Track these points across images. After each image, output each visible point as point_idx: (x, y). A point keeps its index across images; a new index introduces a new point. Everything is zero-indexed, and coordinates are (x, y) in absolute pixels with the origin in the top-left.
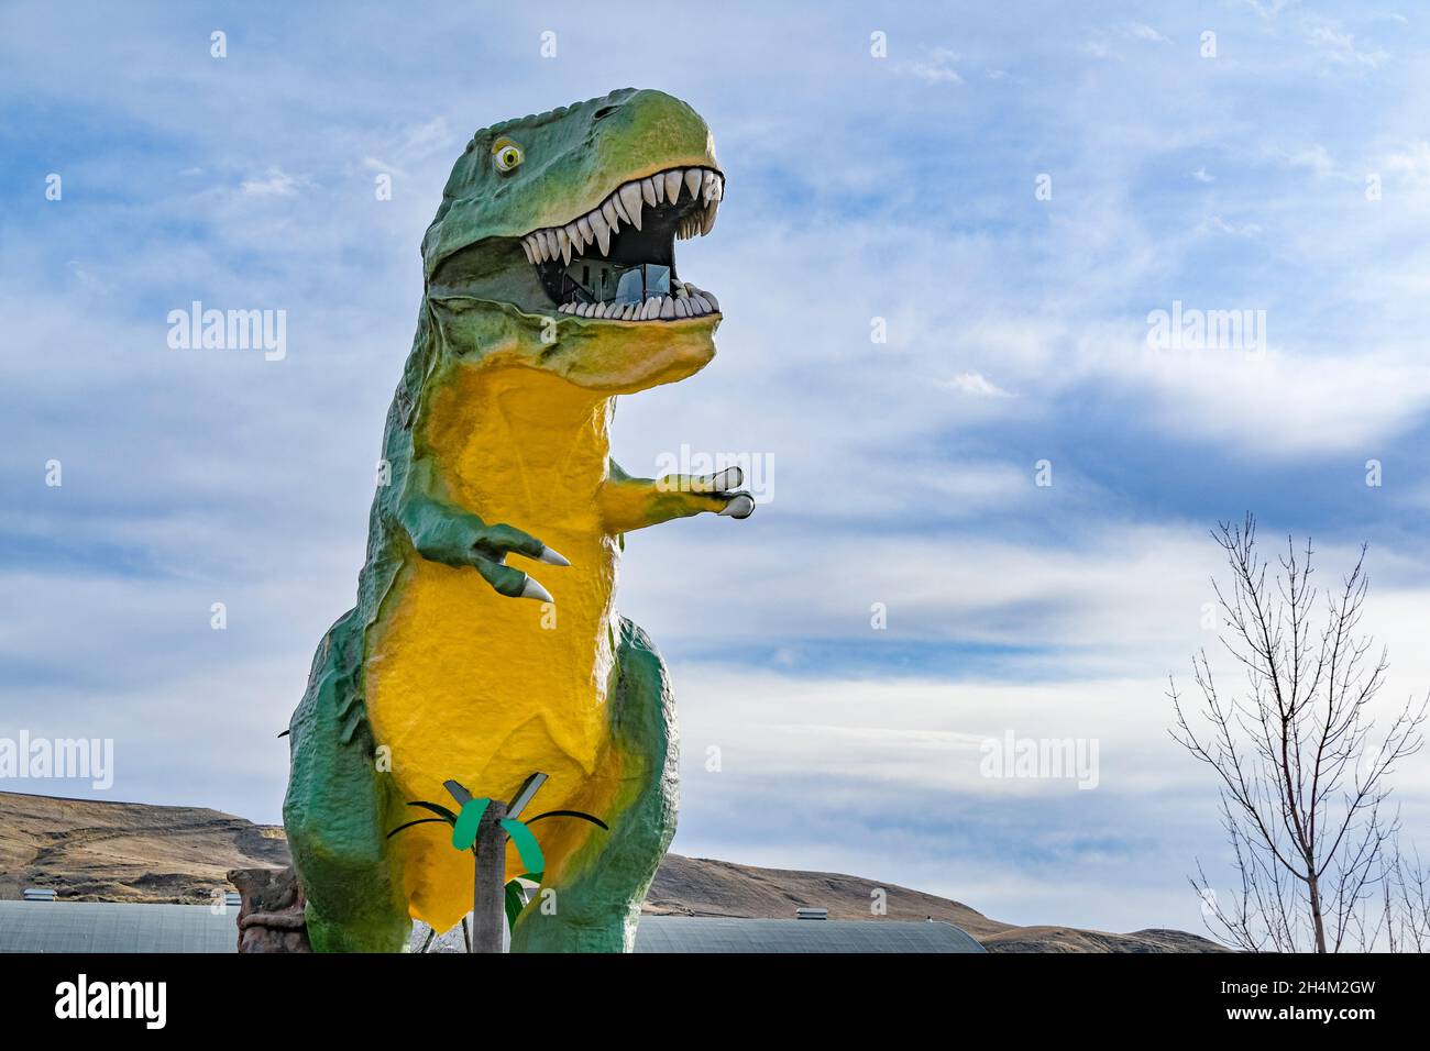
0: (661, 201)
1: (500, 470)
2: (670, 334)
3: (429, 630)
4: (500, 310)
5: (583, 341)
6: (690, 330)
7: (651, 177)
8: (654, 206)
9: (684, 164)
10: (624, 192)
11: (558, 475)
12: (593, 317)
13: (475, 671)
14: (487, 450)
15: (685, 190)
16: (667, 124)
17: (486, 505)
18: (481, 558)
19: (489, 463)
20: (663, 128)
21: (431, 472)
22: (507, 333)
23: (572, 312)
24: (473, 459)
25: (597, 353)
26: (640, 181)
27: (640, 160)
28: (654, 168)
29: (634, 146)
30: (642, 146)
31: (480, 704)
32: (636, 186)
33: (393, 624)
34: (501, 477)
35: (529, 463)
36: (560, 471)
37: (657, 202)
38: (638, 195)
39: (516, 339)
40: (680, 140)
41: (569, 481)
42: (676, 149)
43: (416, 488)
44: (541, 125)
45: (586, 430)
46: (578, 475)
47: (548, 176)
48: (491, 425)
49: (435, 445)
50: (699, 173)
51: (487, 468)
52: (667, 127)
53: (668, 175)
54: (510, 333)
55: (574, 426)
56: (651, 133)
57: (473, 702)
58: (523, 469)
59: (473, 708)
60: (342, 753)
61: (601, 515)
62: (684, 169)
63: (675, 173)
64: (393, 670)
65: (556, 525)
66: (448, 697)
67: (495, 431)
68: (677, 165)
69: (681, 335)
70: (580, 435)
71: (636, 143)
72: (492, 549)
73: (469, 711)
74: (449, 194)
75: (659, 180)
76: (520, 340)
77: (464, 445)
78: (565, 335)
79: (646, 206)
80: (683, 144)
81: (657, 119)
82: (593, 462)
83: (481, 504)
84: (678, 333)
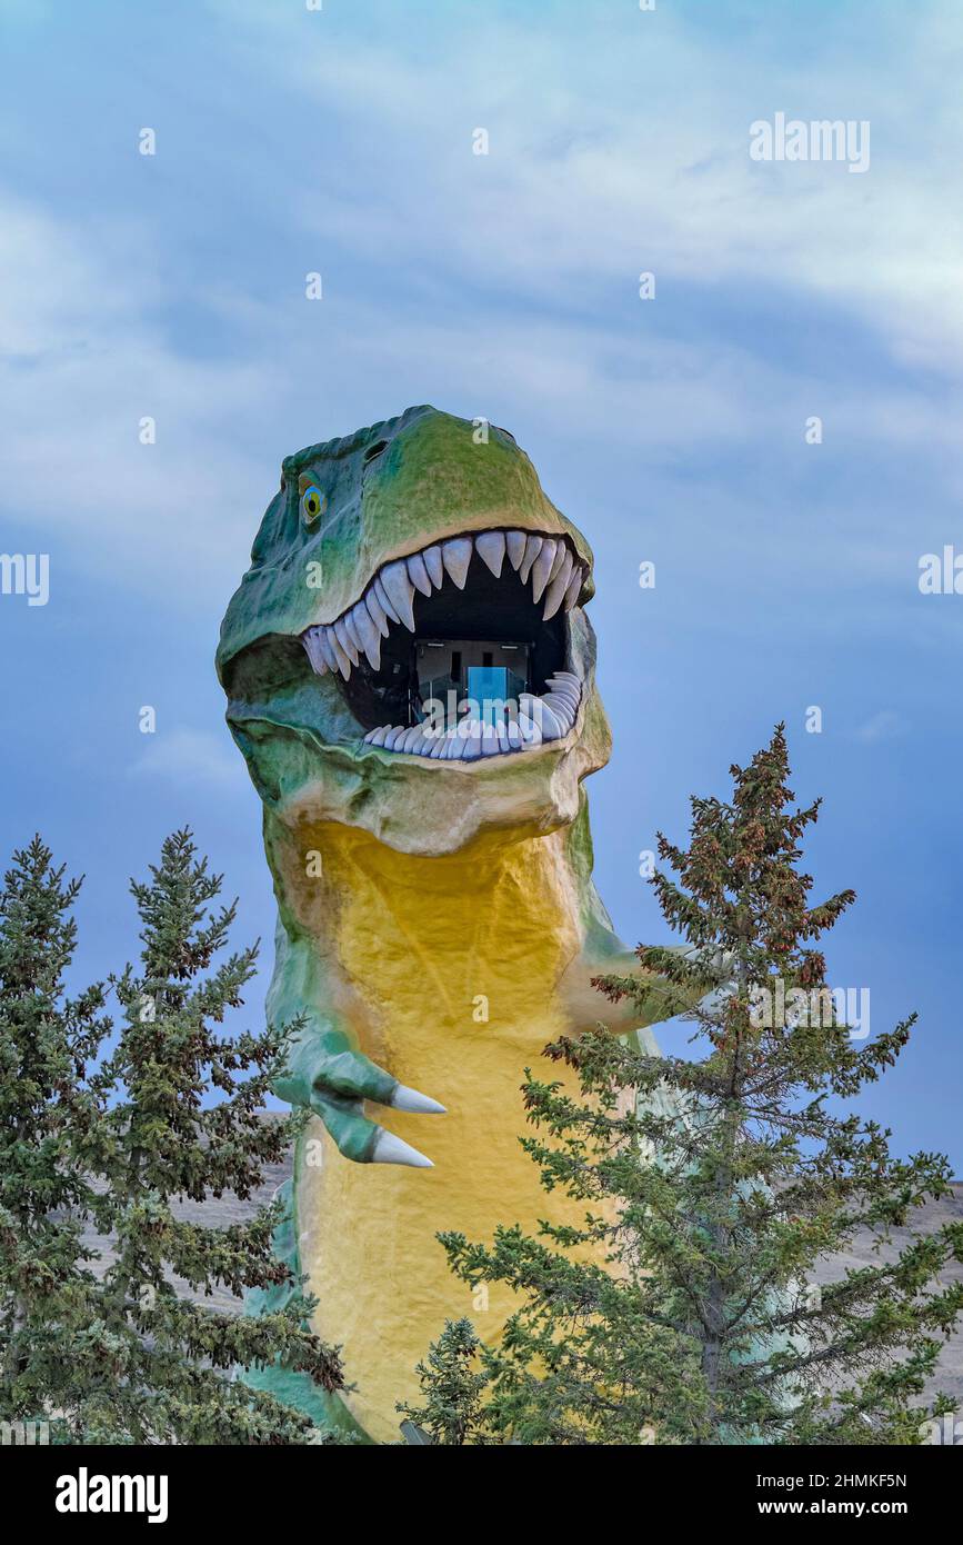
0: (439, 587)
1: (393, 957)
2: (470, 783)
3: (344, 1198)
4: (298, 739)
5: (395, 787)
6: (503, 773)
7: (420, 552)
8: (429, 595)
9: (469, 529)
10: (386, 575)
11: (480, 960)
12: (402, 751)
13: (408, 1258)
14: (367, 930)
15: (477, 565)
16: (444, 469)
17: (387, 1009)
18: (324, 1105)
19: (375, 948)
20: (437, 476)
21: (309, 961)
22: (311, 773)
23: (380, 743)
24: (352, 943)
25: (411, 804)
26: (404, 559)
27: (406, 527)
28: (424, 538)
29: (399, 507)
30: (408, 506)
31: (424, 1308)
32: (400, 567)
33: (309, 1186)
34: (397, 968)
35: (431, 945)
36: (482, 953)
37: (433, 587)
38: (402, 580)
39: (321, 782)
40: (464, 491)
41: (503, 968)
42: (457, 506)
43: (291, 987)
44: (342, 455)
45: (506, 892)
46: (515, 957)
47: (326, 544)
48: (363, 894)
49: (303, 922)
50: (498, 538)
51: (375, 956)
52: (443, 474)
53: (447, 547)
54: (314, 773)
55: (485, 889)
56: (422, 484)
57: (413, 1304)
58: (425, 954)
59: (414, 1314)
60: (278, 1379)
61: (568, 1014)
62: (472, 535)
63: (457, 542)
64: (319, 1254)
65: (496, 1033)
66: (382, 1298)
67: (369, 901)
68: (458, 531)
69: (488, 783)
70: (498, 898)
71: (400, 501)
72: (334, 1090)
73: (411, 1318)
74: (258, 556)
75: (433, 555)
76: (326, 784)
77: (337, 923)
78: (374, 778)
79: (418, 596)
80: (469, 496)
81: (430, 461)
82: (534, 936)
83: (380, 1008)
84: (483, 779)
